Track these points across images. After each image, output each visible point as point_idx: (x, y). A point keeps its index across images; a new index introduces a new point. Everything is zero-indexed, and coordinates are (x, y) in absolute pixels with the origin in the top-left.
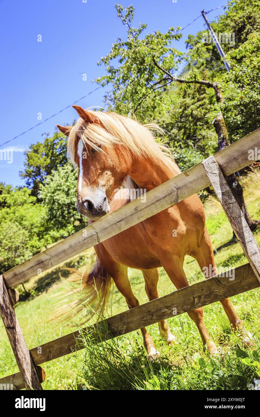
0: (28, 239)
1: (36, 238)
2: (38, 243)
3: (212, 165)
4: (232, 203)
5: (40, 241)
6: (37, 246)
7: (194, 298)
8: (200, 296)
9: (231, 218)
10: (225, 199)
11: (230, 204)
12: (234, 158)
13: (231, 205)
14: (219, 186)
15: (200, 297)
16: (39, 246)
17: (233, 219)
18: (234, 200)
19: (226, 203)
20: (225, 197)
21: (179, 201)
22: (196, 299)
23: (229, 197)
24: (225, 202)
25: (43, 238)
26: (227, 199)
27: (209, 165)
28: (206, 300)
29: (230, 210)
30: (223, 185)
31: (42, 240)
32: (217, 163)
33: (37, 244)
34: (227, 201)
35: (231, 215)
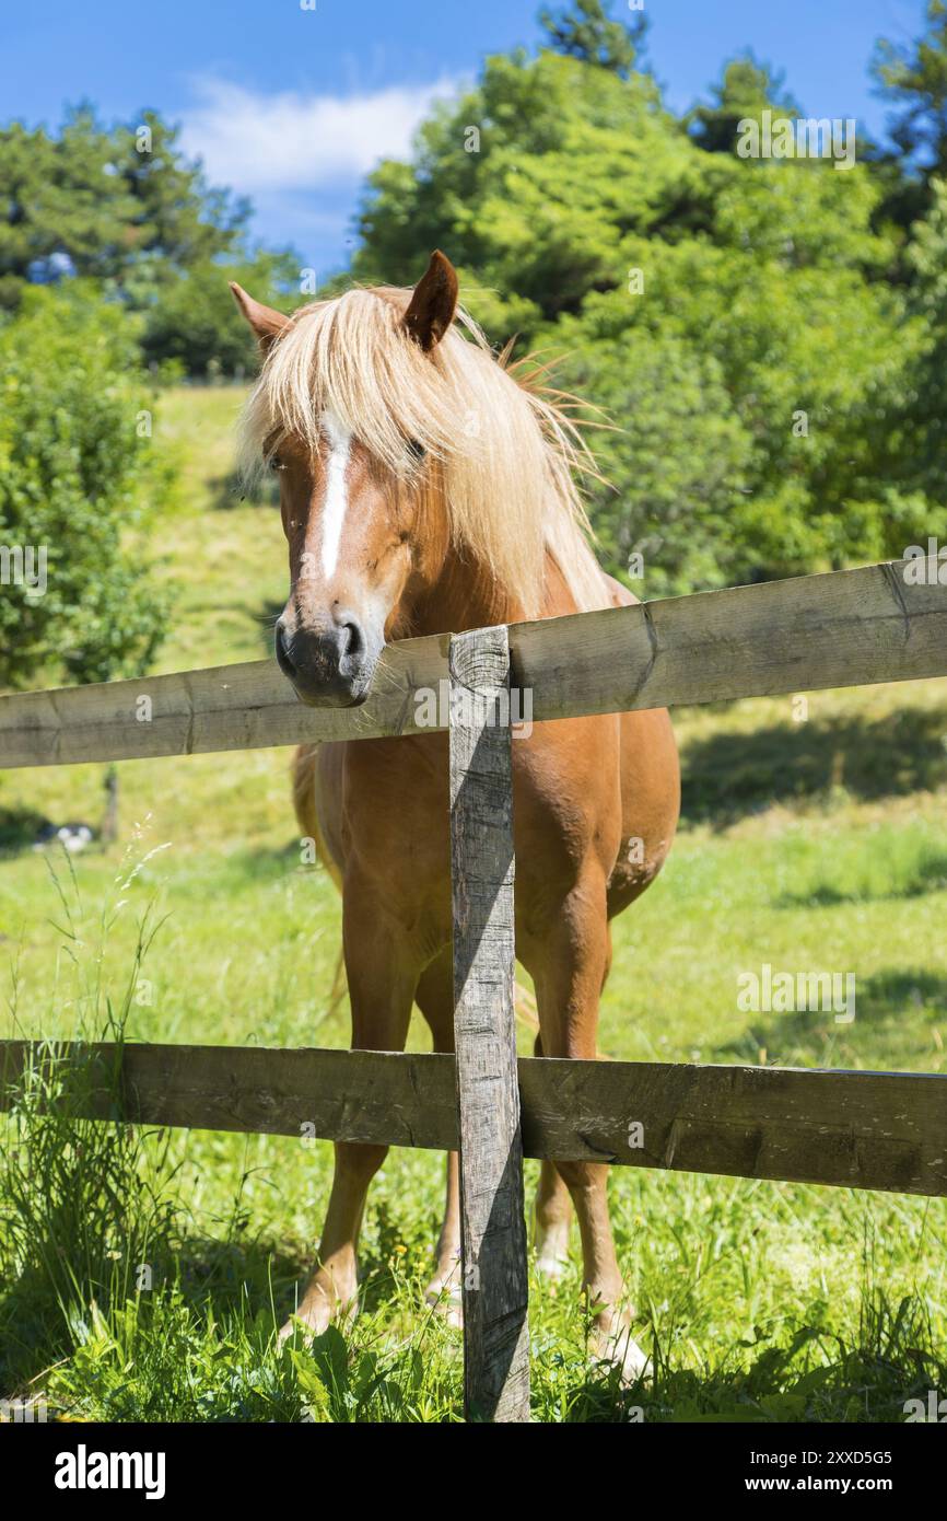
0: (739, 481)
1: (794, 491)
2: (797, 526)
3: (484, 660)
4: (490, 825)
5: (816, 520)
6: (789, 540)
7: (345, 1100)
8: (358, 1100)
9: (461, 874)
10: (471, 798)
11: (483, 823)
12: (556, 670)
13: (485, 829)
14: (474, 744)
15: (357, 1104)
16: (797, 544)
17: (467, 881)
18: (506, 818)
19: (468, 818)
20: (473, 794)
21: (404, 733)
22: (347, 1107)
23: (490, 799)
24: (467, 810)
25: (836, 509)
26: (482, 801)
27: (473, 656)
28: (368, 1123)
29: (472, 845)
30: (493, 748)
31: (828, 519)
32: (507, 659)
33: (789, 529)
34: (475, 810)
35: (463, 863)
